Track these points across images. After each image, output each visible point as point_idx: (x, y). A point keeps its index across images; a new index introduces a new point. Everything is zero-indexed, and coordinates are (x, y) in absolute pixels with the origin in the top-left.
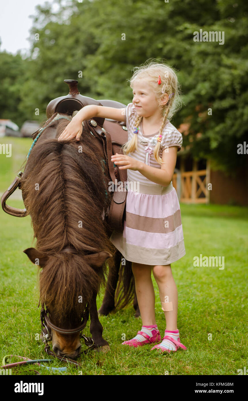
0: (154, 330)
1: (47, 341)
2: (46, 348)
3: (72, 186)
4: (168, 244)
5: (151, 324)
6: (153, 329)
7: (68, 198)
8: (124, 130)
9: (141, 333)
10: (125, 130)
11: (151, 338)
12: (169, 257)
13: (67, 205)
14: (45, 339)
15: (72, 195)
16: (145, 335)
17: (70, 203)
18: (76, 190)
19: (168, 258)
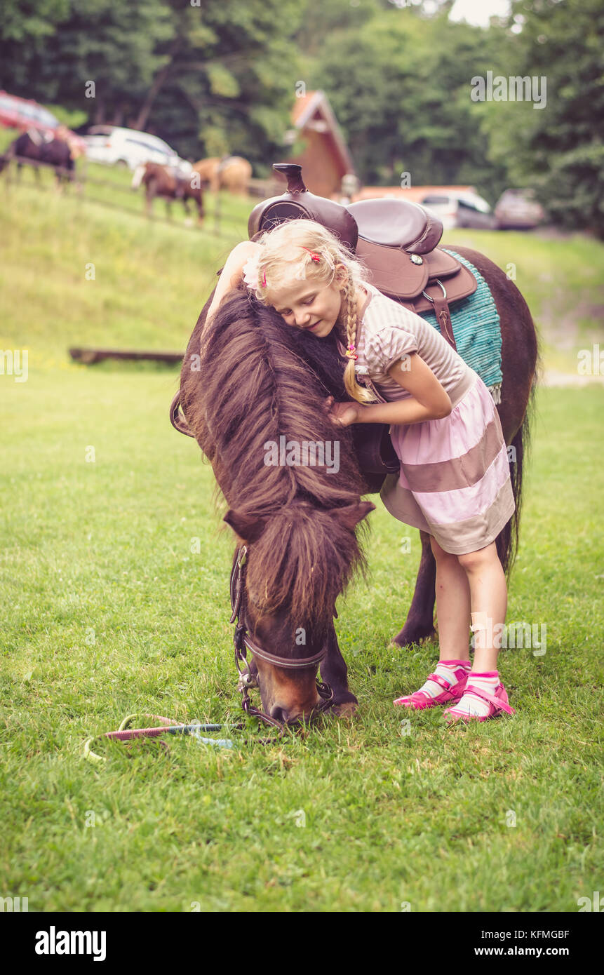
0: (461, 670)
1: (246, 689)
2: (245, 702)
3: (291, 383)
4: (480, 506)
5: (457, 658)
6: (459, 667)
7: (284, 406)
8: (413, 262)
9: (435, 679)
10: (416, 264)
11: (454, 687)
12: (487, 529)
13: (287, 421)
14: (243, 685)
15: (292, 399)
16: (442, 682)
17: (291, 416)
18: (300, 391)
19: (487, 533)
